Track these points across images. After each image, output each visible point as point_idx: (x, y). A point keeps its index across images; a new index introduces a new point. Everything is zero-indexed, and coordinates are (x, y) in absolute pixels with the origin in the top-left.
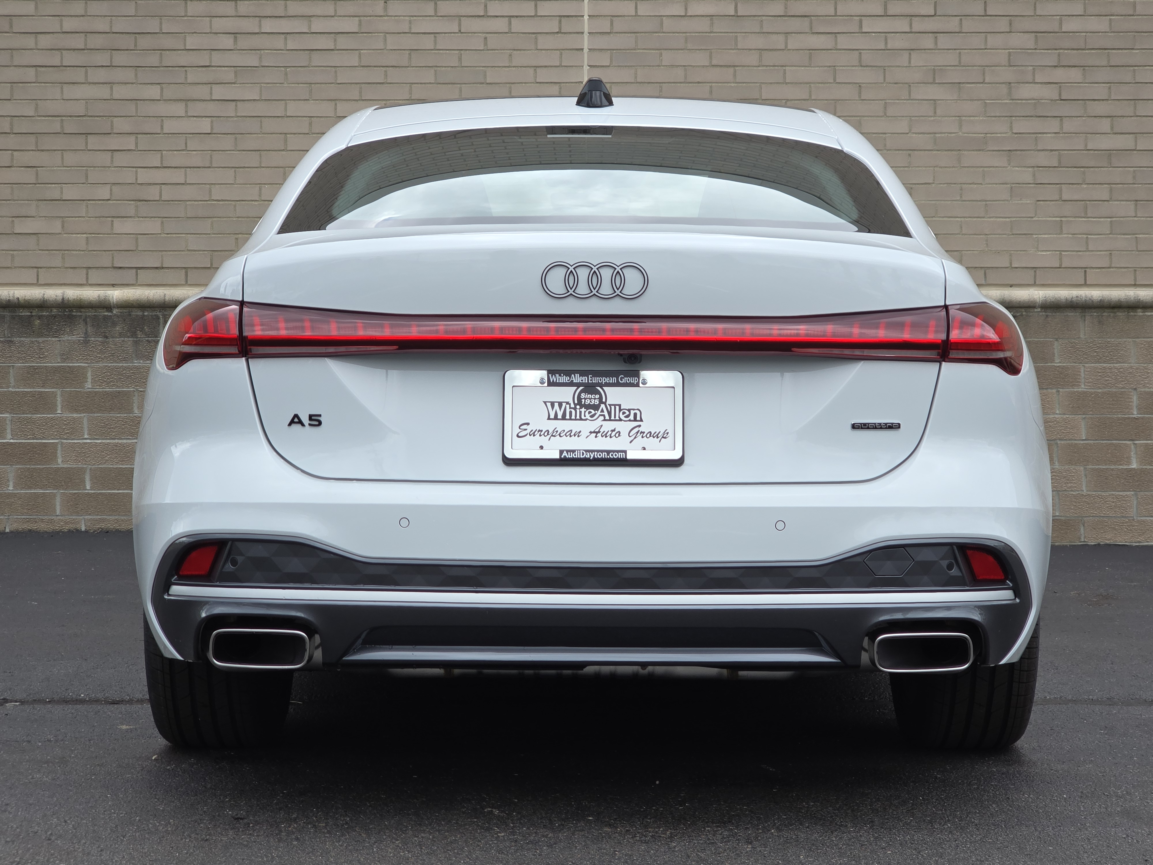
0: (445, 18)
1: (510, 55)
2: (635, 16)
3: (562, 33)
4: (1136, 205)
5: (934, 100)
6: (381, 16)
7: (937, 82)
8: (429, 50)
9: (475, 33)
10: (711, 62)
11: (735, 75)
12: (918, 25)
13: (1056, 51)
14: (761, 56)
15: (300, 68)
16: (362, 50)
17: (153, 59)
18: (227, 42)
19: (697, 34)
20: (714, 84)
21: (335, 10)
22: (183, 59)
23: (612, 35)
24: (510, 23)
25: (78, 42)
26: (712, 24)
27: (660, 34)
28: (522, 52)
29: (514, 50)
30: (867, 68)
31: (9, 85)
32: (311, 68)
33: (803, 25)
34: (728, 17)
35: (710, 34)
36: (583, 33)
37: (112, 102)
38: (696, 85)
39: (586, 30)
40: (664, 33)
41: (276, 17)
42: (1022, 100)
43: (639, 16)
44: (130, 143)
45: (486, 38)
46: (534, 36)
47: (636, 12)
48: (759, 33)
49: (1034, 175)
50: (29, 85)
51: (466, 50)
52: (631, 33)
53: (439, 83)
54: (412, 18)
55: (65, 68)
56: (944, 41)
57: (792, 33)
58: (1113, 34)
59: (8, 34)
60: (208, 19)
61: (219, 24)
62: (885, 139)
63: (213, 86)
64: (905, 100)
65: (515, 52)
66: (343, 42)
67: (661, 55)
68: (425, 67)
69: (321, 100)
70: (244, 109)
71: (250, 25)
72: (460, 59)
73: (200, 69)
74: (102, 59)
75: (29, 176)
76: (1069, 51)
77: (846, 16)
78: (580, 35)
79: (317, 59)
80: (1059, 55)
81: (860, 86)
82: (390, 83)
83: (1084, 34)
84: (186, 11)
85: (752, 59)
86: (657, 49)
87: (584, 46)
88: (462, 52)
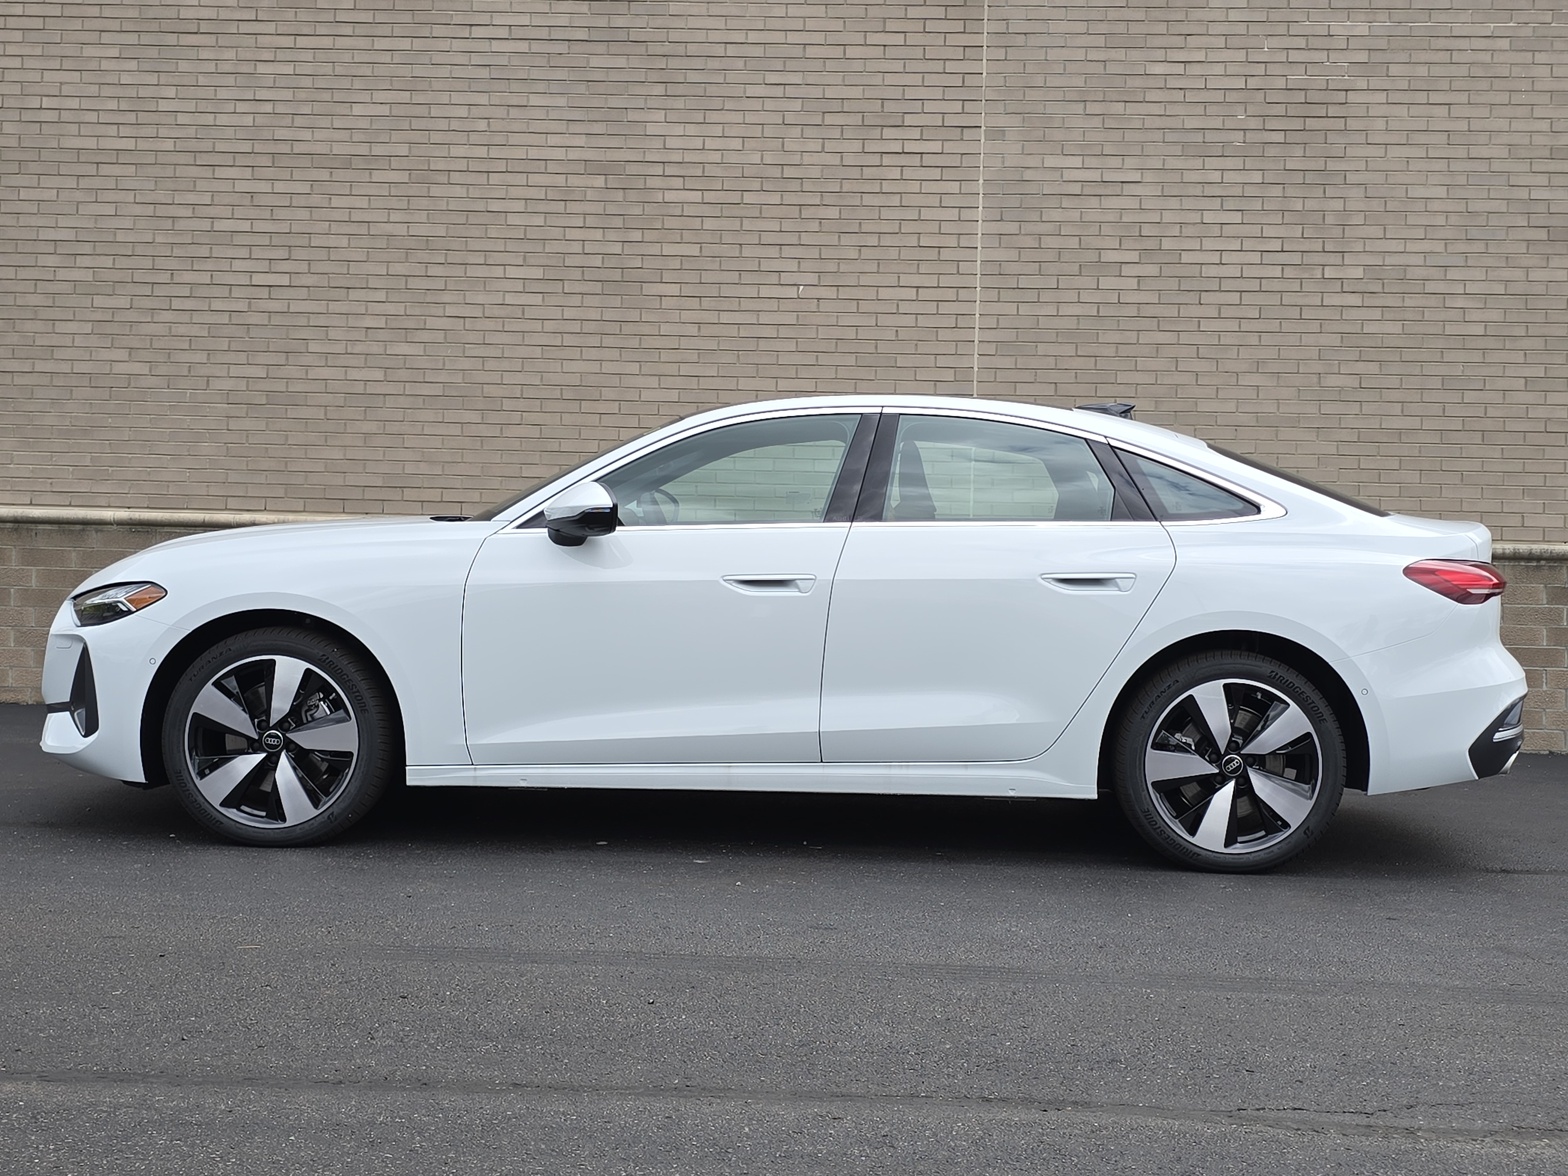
0: (865, 314)
1: (916, 345)
2: (1017, 315)
3: (959, 328)
4: (1421, 474)
5: (1257, 386)
6: (815, 311)
7: (1260, 372)
8: (852, 339)
9: (889, 326)
10: (1076, 353)
11: (1095, 364)
12: (1246, 326)
13: (1358, 349)
14: (1117, 348)
15: (749, 352)
16: (799, 337)
17: (634, 342)
18: (693, 330)
19: (1066, 330)
20: (1079, 371)
21: (779, 307)
22: (657, 343)
23: (998, 330)
24: (917, 319)
25: (576, 327)
26: (1078, 323)
27: (1036, 330)
28: (926, 342)
30: (1203, 360)
31: (521, 360)
32: (758, 351)
33: (1153, 324)
34: (1091, 317)
35: (1076, 331)
36: (974, 328)
37: (601, 375)
39: (977, 327)
40: (1040, 329)
41: (732, 311)
42: (1329, 387)
43: (1020, 315)
44: (614, 407)
45: (897, 331)
46: (935, 329)
47: (1018, 312)
48: (1116, 330)
49: (1338, 448)
50: (536, 360)
51: (881, 340)
52: (1013, 328)
53: (859, 365)
54: (839, 314)
55: (564, 347)
56: (1266, 339)
57: (1143, 331)
58: (1405, 336)
59: (521, 320)
60: (678, 310)
61: (686, 316)
62: (1216, 417)
63: (681, 364)
64: (1233, 386)
65: (920, 342)
66: (784, 332)
67: (1037, 346)
68: (849, 352)
70: (705, 383)
71: (712, 317)
72: (876, 347)
74: (595, 341)
75: (535, 432)
76: (1369, 349)
77: (1187, 318)
79: (763, 345)
80: (1360, 351)
83: (1382, 335)
84: (661, 305)
85: (1110, 351)
86: (1034, 342)
87: (975, 338)
88: (878, 341)
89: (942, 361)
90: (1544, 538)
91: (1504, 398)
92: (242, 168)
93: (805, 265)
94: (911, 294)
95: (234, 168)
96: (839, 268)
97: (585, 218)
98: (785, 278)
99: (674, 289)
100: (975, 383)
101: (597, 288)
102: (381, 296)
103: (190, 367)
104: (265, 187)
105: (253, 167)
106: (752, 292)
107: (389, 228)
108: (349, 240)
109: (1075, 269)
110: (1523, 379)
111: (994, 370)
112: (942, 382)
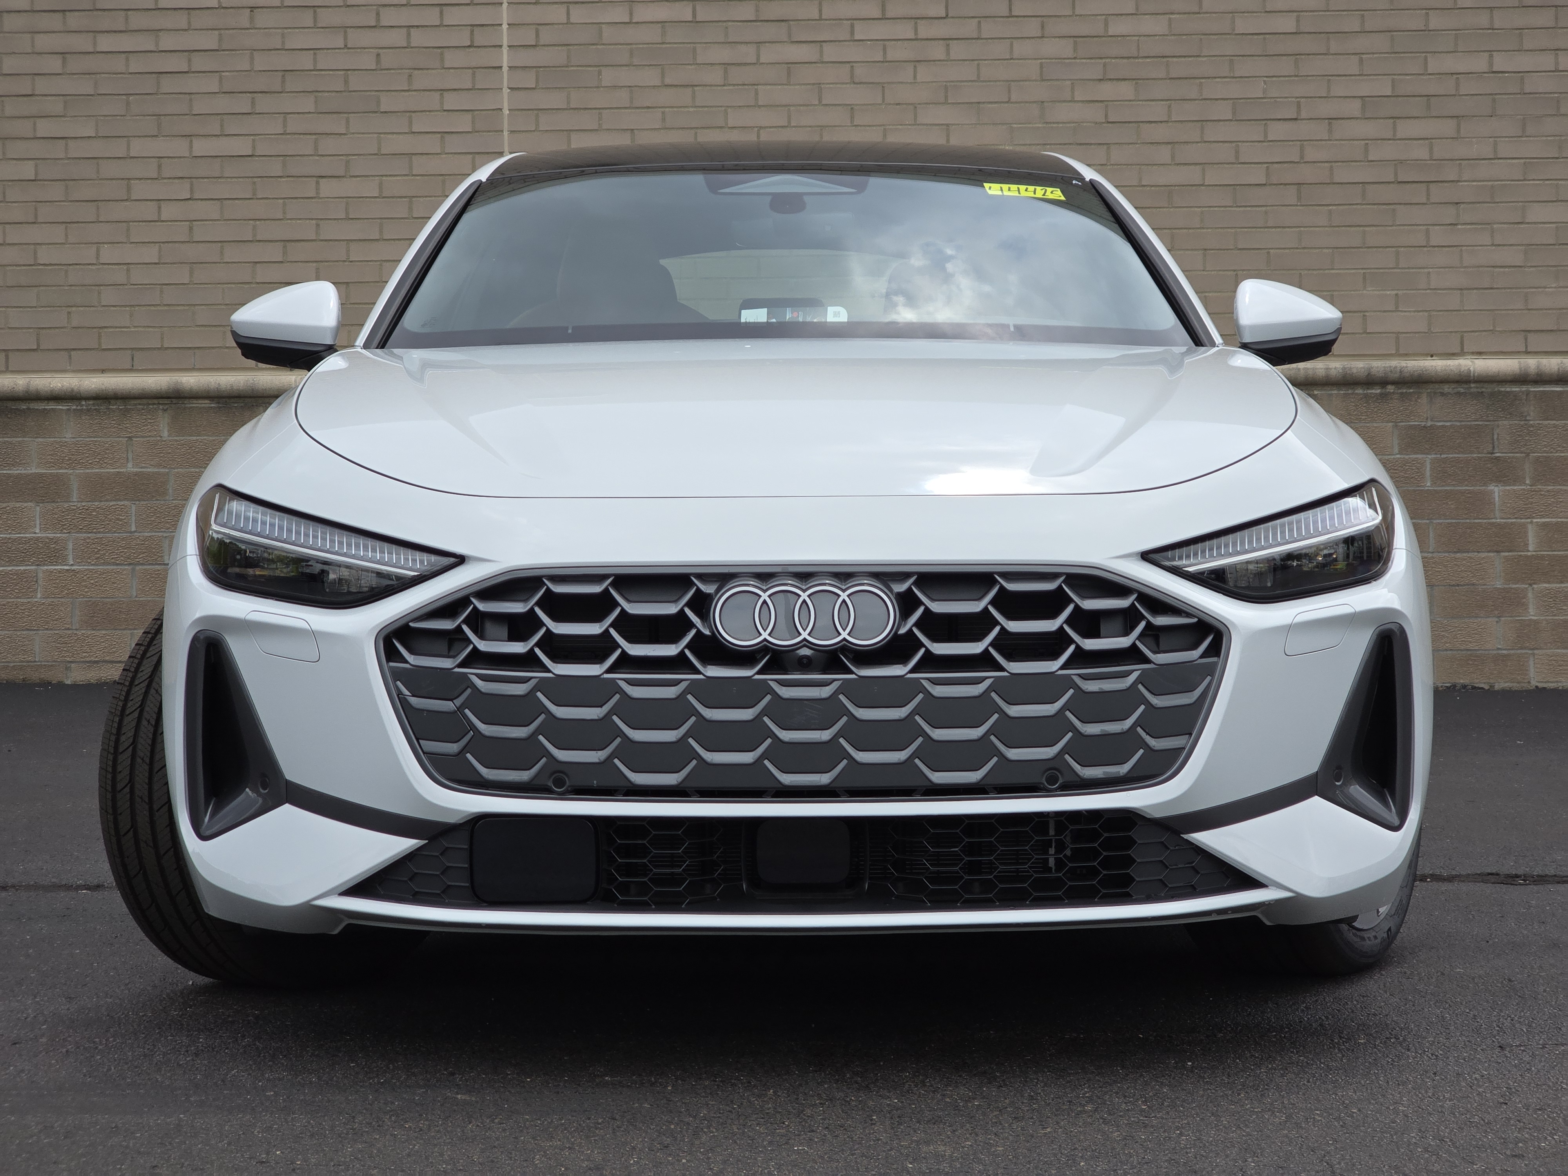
0: (327, 30)
1: (410, 76)
2: (567, 23)
3: (475, 47)
4: (1205, 255)
5: (947, 125)
6: (247, 29)
7: (949, 101)
8: (307, 70)
9: (365, 48)
10: (663, 81)
11: (694, 98)
12: (926, 30)
13: (1100, 61)
14: (726, 72)
15: (146, 96)
16: (223, 72)
19: (645, 46)
20: (667, 109)
21: (189, 23)
23: (537, 49)
24: (409, 35)
26: (664, 33)
27: (598, 47)
28: (425, 71)
29: (415, 69)
30: (862, 85)
32: (160, 96)
33: (779, 32)
34: (684, 23)
35: (662, 46)
36: (501, 46)
38: (646, 110)
39: (505, 43)
40: (603, 44)
41: (115, 32)
42: (1058, 123)
43: (572, 24)
45: (378, 55)
46: (439, 51)
47: (568, 18)
48: (723, 43)
51: (354, 70)
52: (562, 45)
53: (321, 113)
54: (286, 31)
56: (958, 50)
57: (765, 42)
58: (1173, 37)
60: (29, 35)
61: (43, 42)
63: (38, 120)
64: (909, 125)
65: (416, 72)
66: (199, 62)
67: (600, 73)
68: (303, 92)
70: (77, 149)
71: (82, 43)
72: (346, 82)
73: (22, 98)
76: (1117, 60)
77: (834, 20)
78: (497, 49)
79: (168, 85)
80: (1105, 65)
81: (852, 108)
82: (260, 113)
83: (1137, 38)
85: (715, 76)
86: (595, 66)
87: (502, 62)
88: (349, 72)
89: (452, 100)
90: (1397, 350)
91: (1330, 131)
100: (506, 133)
110: (1359, 100)
111: (535, 112)
112: (453, 135)
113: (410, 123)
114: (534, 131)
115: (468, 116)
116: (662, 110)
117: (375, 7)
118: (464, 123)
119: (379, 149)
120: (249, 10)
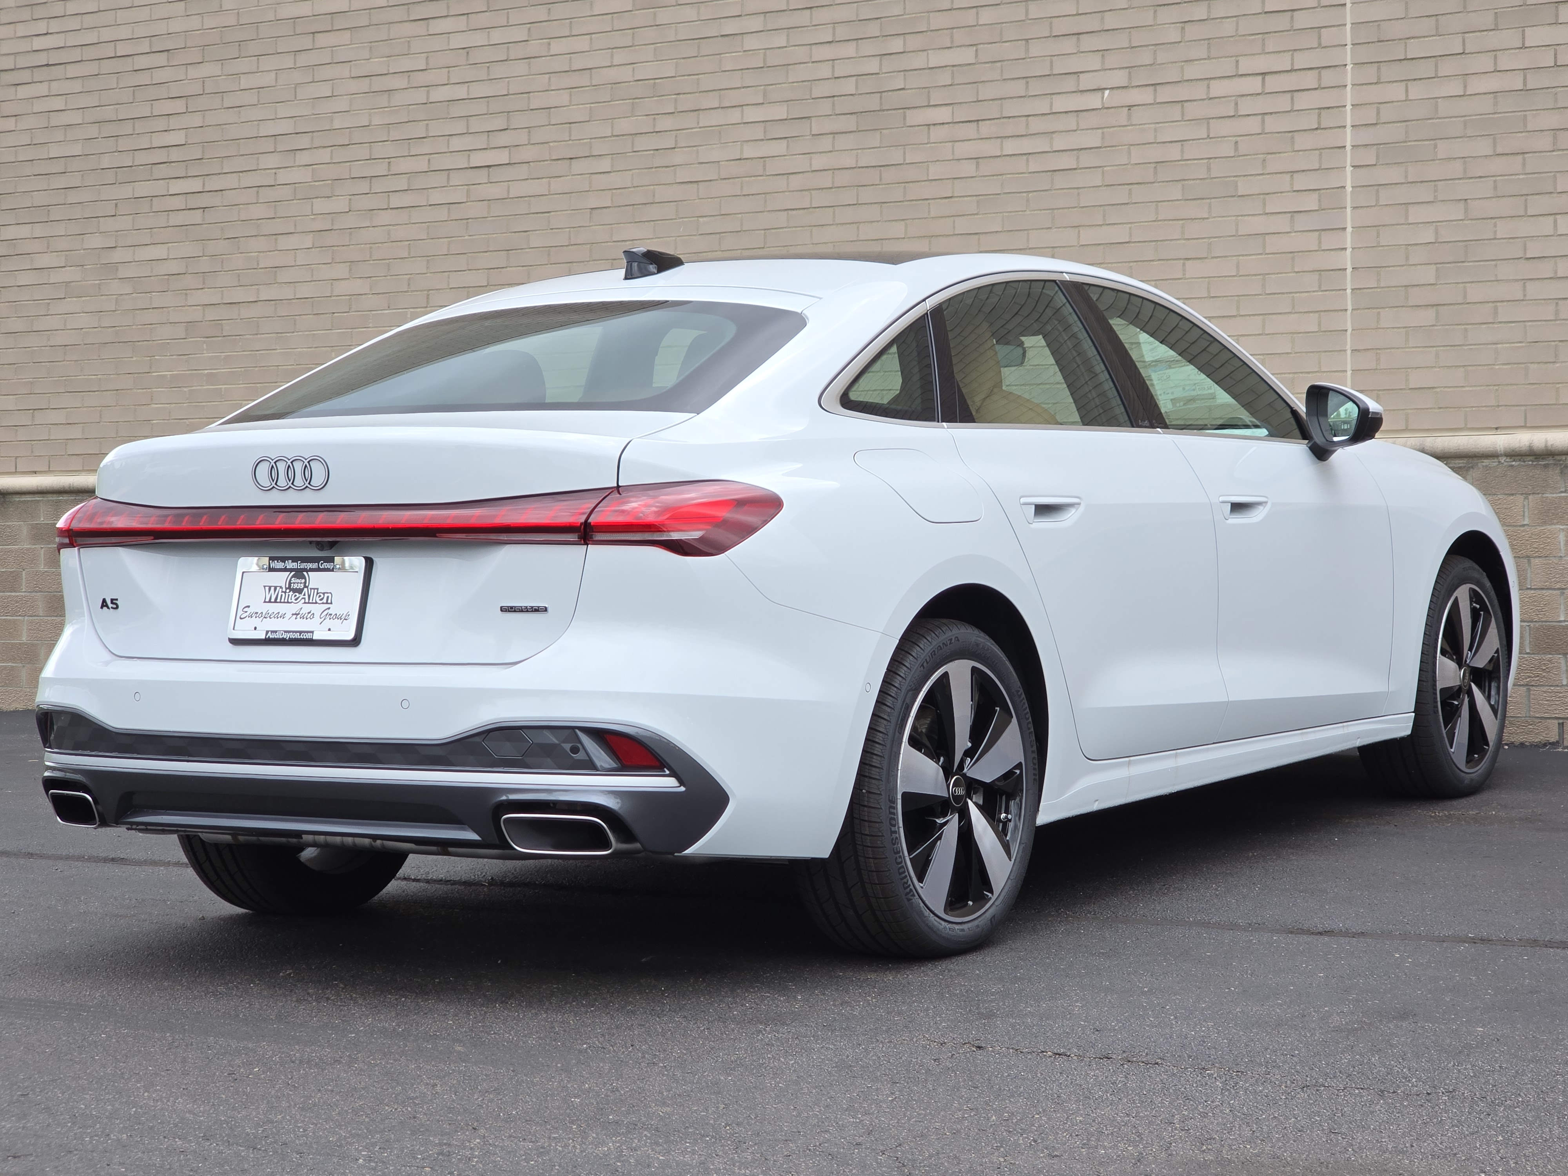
0: (1193, 122)
1: (1264, 160)
2: (1406, 101)
3: (1322, 129)
6: (1126, 126)
8: (1176, 161)
9: (1225, 137)
10: (1494, 151)
11: (1524, 165)
14: (1555, 137)
15: (1042, 193)
16: (1105, 166)
17: (897, 194)
18: (969, 169)
19: (1478, 117)
20: (1499, 178)
21: (1078, 124)
23: (1378, 126)
24: (1263, 121)
25: (825, 180)
26: (1495, 104)
27: (1434, 121)
28: (1277, 155)
29: (1268, 153)
32: (1053, 192)
34: (1515, 93)
35: (1493, 116)
36: (1345, 127)
37: (858, 243)
38: (1478, 180)
39: (1349, 123)
40: (1439, 118)
43: (1410, 100)
45: (1236, 142)
46: (1290, 134)
47: (1407, 95)
48: (1553, 109)
50: (781, 230)
51: (1216, 158)
52: (1400, 122)
53: (1187, 200)
54: (1157, 125)
55: (814, 210)
59: (762, 178)
60: (950, 144)
63: (956, 218)
65: (1269, 156)
66: (1087, 160)
67: (1435, 146)
68: (1172, 181)
69: (1064, 227)
71: (991, 148)
72: (1209, 169)
73: (944, 200)
74: (849, 196)
78: (1341, 129)
82: (1136, 203)
84: (929, 138)
85: (1544, 142)
86: (1432, 140)
87: (1346, 142)
88: (1211, 160)
89: (1301, 182)
92: (457, 17)
93: (1112, 60)
94: (1254, 85)
95: (449, 19)
96: (1155, 59)
97: (834, 28)
98: (1087, 81)
99: (943, 115)
100: (1349, 210)
101: (850, 123)
102: (605, 165)
103: (409, 279)
104: (479, 39)
105: (468, 14)
106: (1042, 106)
107: (613, 74)
108: (571, 95)
109: (1488, 20)
111: (1376, 188)
112: (1302, 214)
113: (1264, 205)
114: (1374, 206)
115: (1315, 195)
116: (1494, 178)
117: (1234, 98)
118: (1311, 202)
119: (1237, 231)
120: (1127, 108)
